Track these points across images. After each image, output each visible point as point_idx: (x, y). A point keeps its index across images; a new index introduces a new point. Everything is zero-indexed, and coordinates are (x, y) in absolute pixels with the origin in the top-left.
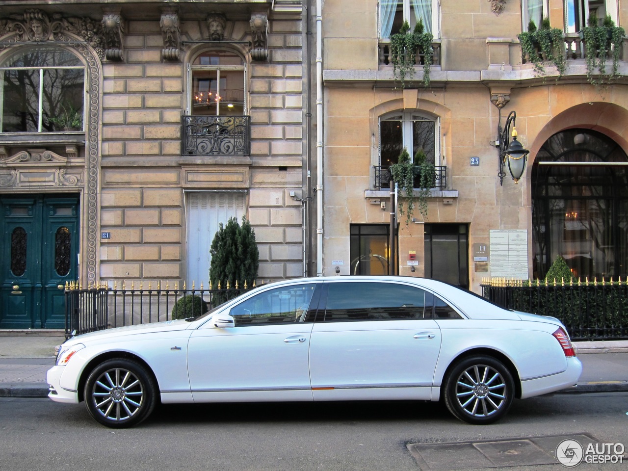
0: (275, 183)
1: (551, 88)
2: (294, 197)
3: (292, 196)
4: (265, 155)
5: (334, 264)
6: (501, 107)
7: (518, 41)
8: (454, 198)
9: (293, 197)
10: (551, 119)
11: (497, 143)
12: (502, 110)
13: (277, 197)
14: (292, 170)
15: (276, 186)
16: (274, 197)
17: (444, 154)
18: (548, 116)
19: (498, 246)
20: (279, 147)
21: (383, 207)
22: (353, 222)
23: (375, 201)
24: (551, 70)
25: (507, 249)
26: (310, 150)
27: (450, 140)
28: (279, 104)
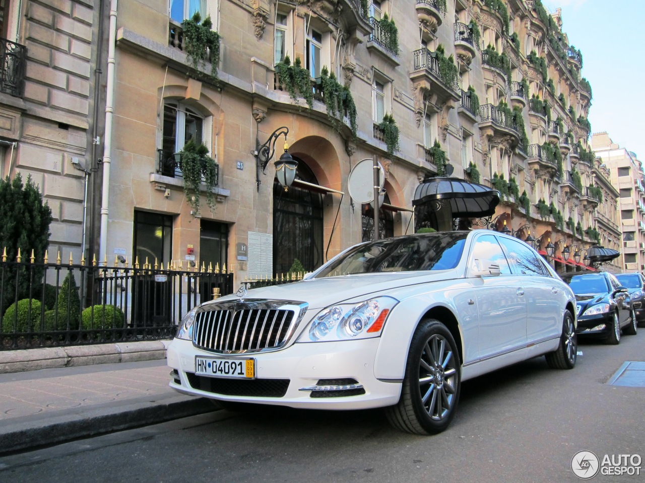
0: (54, 143)
1: (295, 116)
2: (77, 166)
3: (73, 163)
4: (43, 104)
5: (115, 252)
6: (259, 122)
7: (273, 69)
8: (225, 197)
9: (76, 164)
10: (294, 142)
11: (256, 153)
12: (259, 125)
13: (56, 161)
14: (75, 131)
15: (54, 146)
16: (51, 160)
17: (216, 153)
18: (293, 139)
19: (254, 247)
20: (61, 99)
21: (168, 194)
22: (137, 206)
23: (161, 187)
24: (302, 102)
25: (260, 250)
26: (98, 112)
27: (222, 141)
28: (64, 46)
